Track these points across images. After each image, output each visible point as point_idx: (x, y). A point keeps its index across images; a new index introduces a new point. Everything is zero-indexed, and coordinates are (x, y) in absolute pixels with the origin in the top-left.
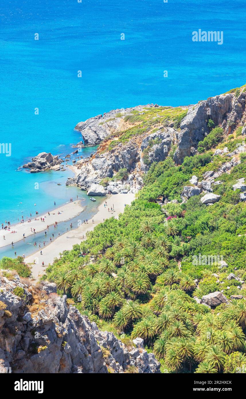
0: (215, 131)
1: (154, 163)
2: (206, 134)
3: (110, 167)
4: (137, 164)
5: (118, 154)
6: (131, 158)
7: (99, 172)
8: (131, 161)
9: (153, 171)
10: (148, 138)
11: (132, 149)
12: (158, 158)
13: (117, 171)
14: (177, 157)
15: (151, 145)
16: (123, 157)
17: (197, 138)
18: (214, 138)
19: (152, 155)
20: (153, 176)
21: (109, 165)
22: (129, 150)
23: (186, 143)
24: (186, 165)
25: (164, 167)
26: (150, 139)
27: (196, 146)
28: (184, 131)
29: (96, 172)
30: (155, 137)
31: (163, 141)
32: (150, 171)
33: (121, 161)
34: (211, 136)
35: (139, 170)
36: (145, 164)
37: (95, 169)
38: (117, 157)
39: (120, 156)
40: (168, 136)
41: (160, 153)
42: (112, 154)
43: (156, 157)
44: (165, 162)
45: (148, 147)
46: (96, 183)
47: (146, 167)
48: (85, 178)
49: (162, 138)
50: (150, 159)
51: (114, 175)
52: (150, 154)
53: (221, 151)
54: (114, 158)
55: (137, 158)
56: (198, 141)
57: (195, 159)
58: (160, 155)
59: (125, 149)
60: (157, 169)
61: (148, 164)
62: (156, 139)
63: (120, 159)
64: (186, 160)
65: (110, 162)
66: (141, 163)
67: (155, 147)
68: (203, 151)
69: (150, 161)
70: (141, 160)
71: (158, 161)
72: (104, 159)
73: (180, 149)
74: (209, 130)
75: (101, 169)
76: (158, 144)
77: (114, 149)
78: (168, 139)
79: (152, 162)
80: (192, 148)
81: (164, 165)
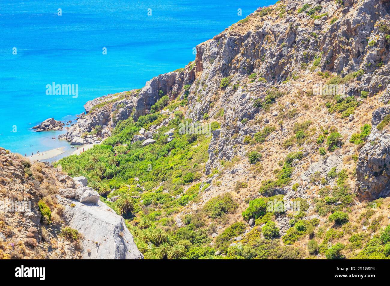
0: (163, 98)
1: (120, 121)
2: (157, 100)
3: (89, 125)
4: (109, 122)
5: (95, 115)
6: (104, 118)
7: (82, 129)
8: (104, 120)
9: (119, 126)
10: (116, 104)
11: (105, 112)
12: (123, 118)
13: (94, 127)
14: (135, 116)
15: (118, 108)
16: (99, 117)
17: (150, 103)
18: (162, 103)
19: (119, 116)
20: (118, 130)
21: (88, 124)
22: (102, 112)
23: (141, 106)
24: (140, 121)
25: (126, 124)
26: (118, 104)
27: (149, 109)
28: (139, 98)
29: (79, 129)
30: (121, 102)
31: (127, 106)
32: (116, 127)
33: (97, 121)
34: (160, 101)
35: (110, 127)
36: (113, 122)
37: (80, 127)
38: (94, 117)
39: (97, 117)
40: (131, 102)
41: (124, 114)
42: (92, 116)
43: (121, 117)
44: (127, 120)
45: (117, 110)
46: (78, 136)
47: (114, 124)
48: (72, 133)
49: (127, 103)
50: (117, 118)
51: (92, 131)
52: (117, 115)
53: (164, 112)
54: (92, 118)
55: (109, 118)
56: (151, 105)
57: (146, 117)
58: (125, 116)
59: (100, 111)
60: (121, 125)
61: (116, 122)
62: (122, 104)
63: (96, 119)
64: (141, 117)
65: (89, 122)
66: (111, 122)
67: (121, 110)
68: (154, 112)
69: (117, 120)
70: (111, 120)
71: (122, 120)
72: (86, 119)
73: (137, 111)
74: (159, 97)
75: (83, 126)
76: (123, 108)
77: (93, 112)
78: (131, 104)
79: (118, 120)
80: (147, 110)
81: (126, 122)
